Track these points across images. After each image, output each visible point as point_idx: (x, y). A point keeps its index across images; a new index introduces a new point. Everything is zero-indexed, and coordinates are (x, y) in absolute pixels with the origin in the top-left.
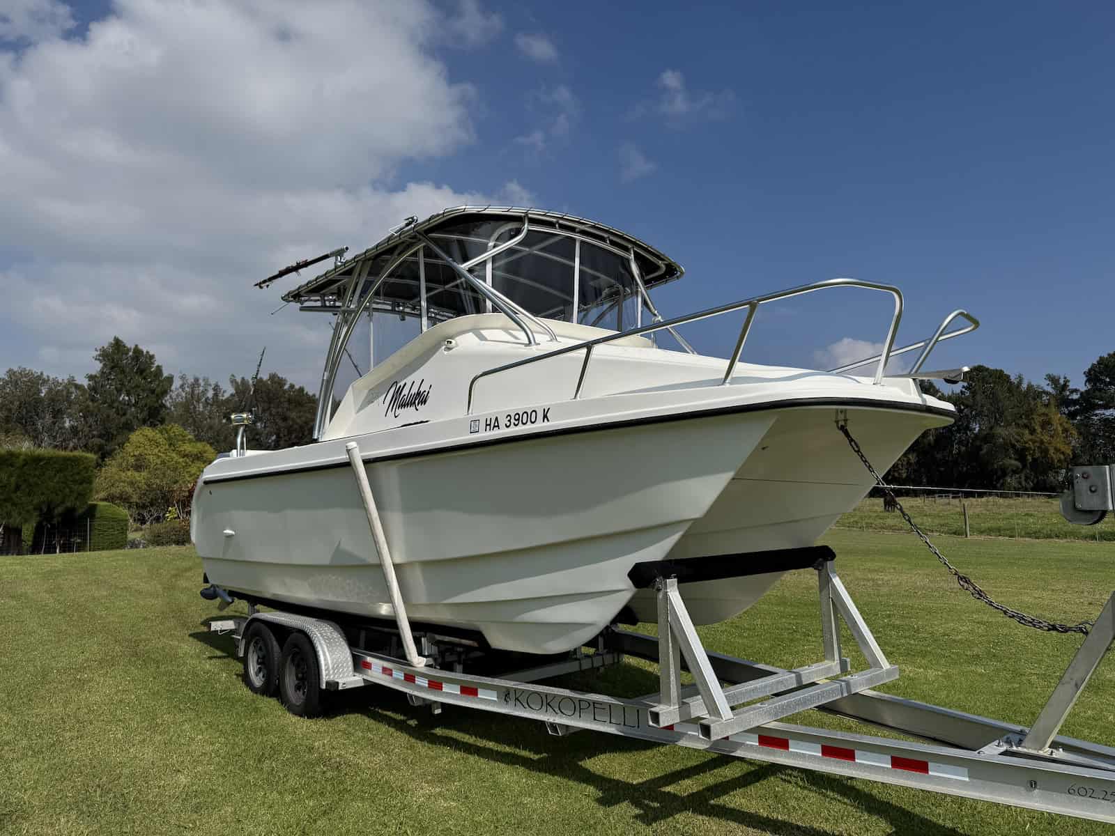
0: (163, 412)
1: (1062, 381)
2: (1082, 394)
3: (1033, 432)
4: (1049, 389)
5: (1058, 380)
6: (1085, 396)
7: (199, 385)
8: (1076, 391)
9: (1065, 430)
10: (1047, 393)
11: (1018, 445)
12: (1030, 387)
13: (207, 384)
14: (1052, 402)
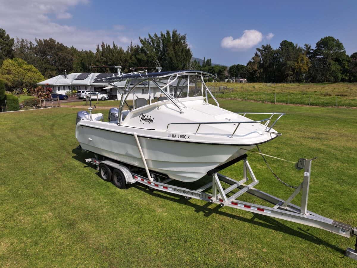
0: (13, 52)
1: (309, 46)
2: (314, 50)
3: (298, 63)
4: (305, 49)
5: (308, 46)
6: (315, 51)
7: (24, 42)
8: (313, 49)
9: (307, 62)
10: (304, 50)
11: (293, 67)
12: (299, 48)
13: (27, 42)
14: (305, 53)
